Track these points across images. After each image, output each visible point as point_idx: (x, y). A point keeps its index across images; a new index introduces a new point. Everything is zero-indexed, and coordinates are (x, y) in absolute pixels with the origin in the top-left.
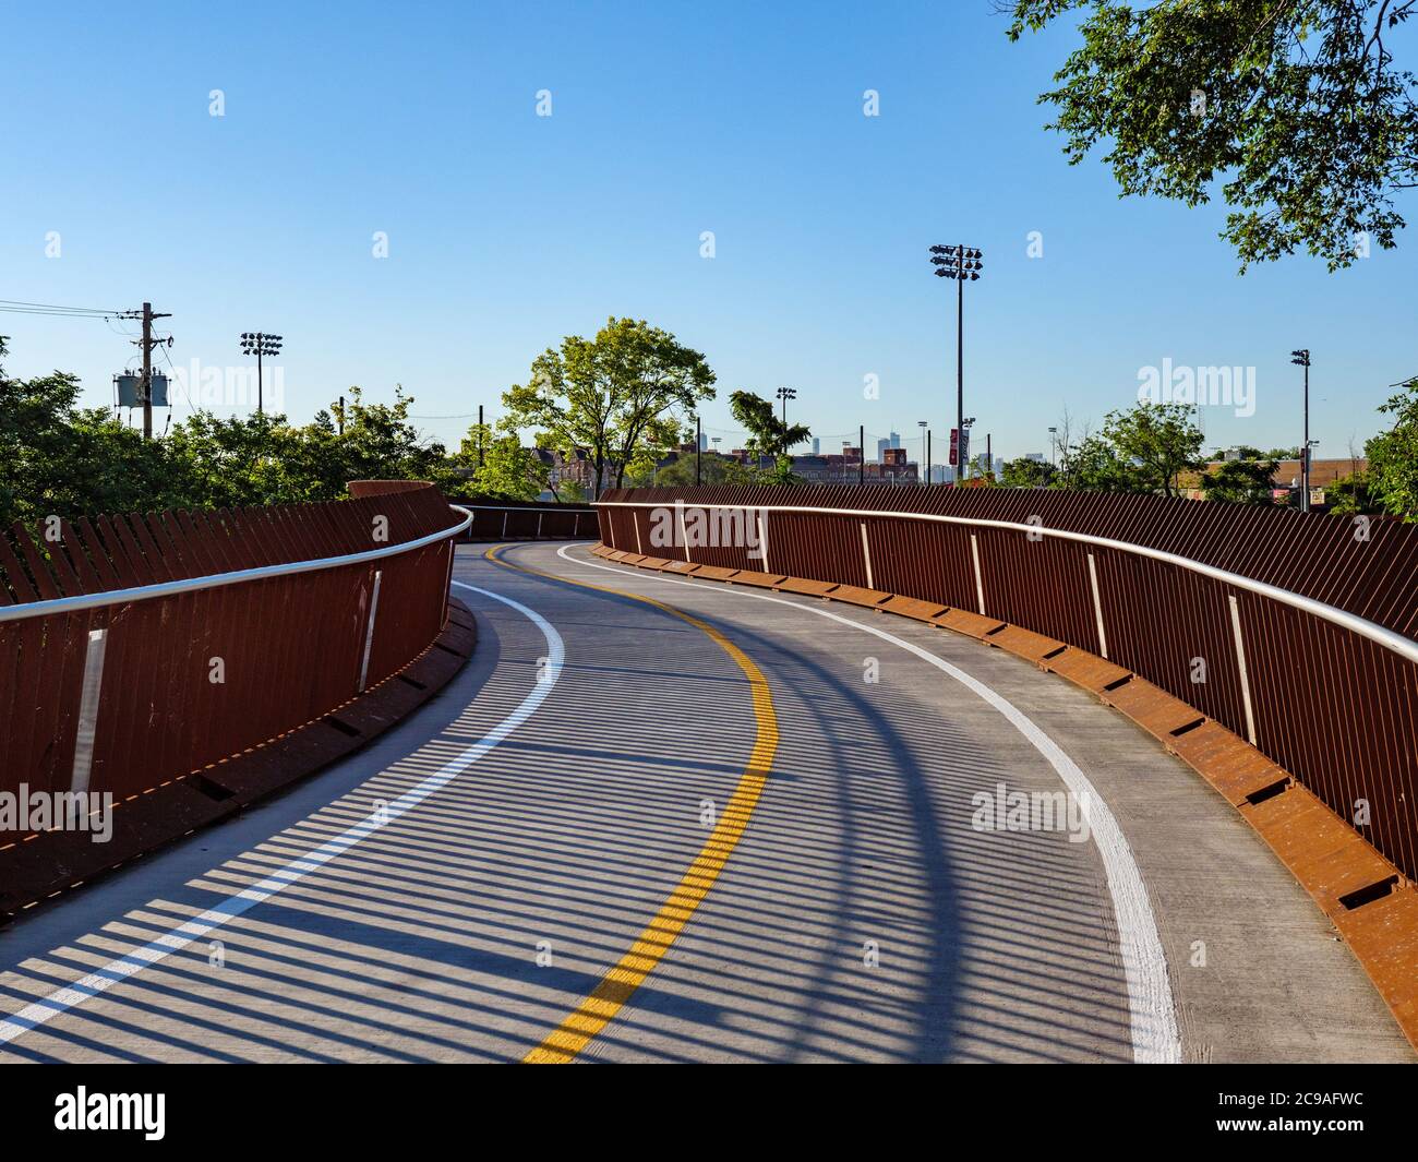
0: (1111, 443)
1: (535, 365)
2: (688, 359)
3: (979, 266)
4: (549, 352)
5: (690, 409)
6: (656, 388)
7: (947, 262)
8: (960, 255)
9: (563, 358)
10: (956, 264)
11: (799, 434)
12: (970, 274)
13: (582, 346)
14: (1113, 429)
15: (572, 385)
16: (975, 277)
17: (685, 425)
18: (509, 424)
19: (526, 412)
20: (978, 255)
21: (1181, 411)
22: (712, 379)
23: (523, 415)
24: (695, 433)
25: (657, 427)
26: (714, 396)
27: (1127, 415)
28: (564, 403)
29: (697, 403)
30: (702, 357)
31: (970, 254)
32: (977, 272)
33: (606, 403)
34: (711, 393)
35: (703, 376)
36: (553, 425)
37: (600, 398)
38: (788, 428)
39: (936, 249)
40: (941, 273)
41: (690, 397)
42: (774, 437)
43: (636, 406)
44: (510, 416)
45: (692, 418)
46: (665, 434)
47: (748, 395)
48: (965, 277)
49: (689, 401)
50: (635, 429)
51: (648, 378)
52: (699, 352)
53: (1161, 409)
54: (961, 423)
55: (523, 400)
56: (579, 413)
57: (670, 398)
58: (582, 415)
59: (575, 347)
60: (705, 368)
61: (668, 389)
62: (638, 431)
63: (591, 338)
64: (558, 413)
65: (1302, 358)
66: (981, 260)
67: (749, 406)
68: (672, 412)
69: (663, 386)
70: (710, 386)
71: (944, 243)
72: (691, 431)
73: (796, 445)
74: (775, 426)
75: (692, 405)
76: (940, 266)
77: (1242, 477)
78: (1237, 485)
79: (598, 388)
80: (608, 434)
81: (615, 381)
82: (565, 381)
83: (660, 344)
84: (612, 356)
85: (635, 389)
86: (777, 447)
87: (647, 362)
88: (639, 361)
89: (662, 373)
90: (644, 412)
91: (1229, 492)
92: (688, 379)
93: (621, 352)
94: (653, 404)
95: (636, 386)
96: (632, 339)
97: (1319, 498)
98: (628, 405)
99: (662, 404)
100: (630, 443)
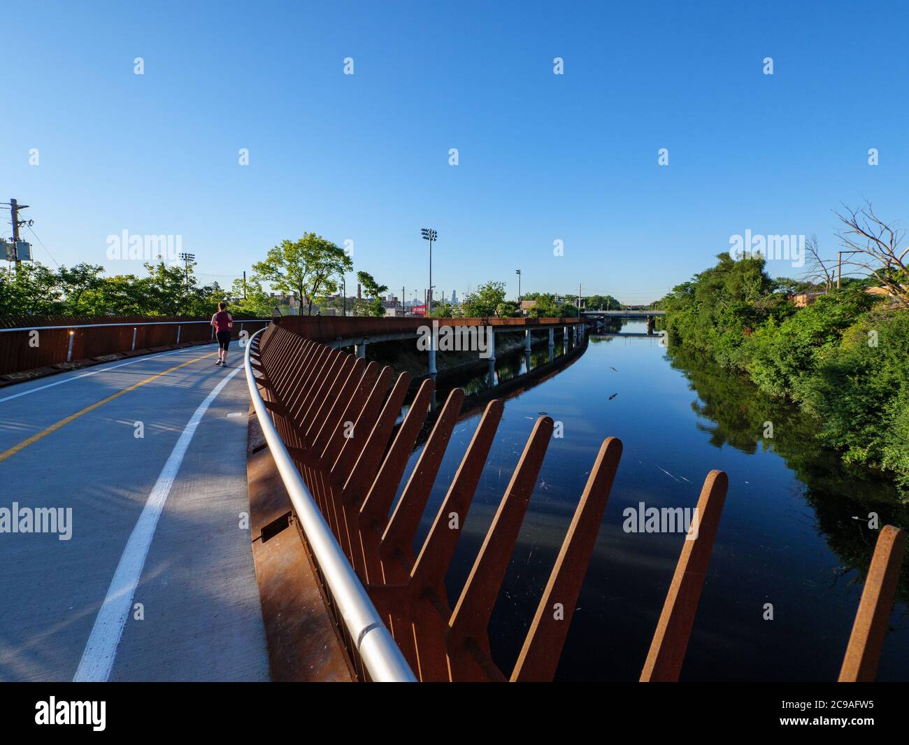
0: (479, 295)
1: (269, 253)
2: (340, 253)
3: (436, 236)
4: (276, 247)
5: (342, 275)
6: (326, 266)
7: (427, 234)
8: (431, 232)
9: (282, 249)
10: (429, 235)
11: (383, 289)
12: (433, 239)
13: (291, 244)
14: (481, 290)
15: (288, 263)
16: (435, 240)
17: (340, 282)
18: (255, 279)
19: (265, 274)
20: (436, 233)
21: (501, 285)
22: (351, 263)
23: (263, 275)
25: (328, 284)
27: (485, 286)
28: (284, 271)
29: (345, 272)
30: (346, 253)
31: (434, 233)
33: (304, 271)
34: (351, 269)
35: (347, 261)
36: (278, 281)
37: (301, 269)
38: (379, 286)
39: (423, 230)
40: (424, 238)
41: (342, 270)
42: (374, 289)
43: (317, 273)
44: (256, 275)
45: (343, 280)
46: (332, 287)
47: (364, 273)
48: (431, 240)
49: (341, 271)
50: (317, 284)
51: (322, 261)
52: (345, 250)
53: (495, 284)
54: (431, 288)
55: (264, 268)
57: (333, 270)
58: (293, 277)
59: (288, 245)
60: (348, 258)
61: (331, 266)
62: (319, 284)
63: (295, 241)
64: (280, 275)
65: (518, 272)
67: (364, 277)
68: (334, 277)
69: (330, 265)
70: (350, 266)
71: (426, 228)
72: (342, 285)
73: (382, 293)
74: (375, 286)
75: (343, 274)
76: (424, 235)
77: (511, 306)
78: (510, 308)
79: (300, 265)
80: (305, 285)
81: (308, 262)
82: (284, 261)
83: (328, 246)
84: (305, 250)
85: (318, 266)
86: (376, 294)
87: (322, 253)
88: (319, 253)
89: (329, 260)
90: (321, 276)
91: (507, 311)
92: (341, 263)
93: (310, 248)
94: (325, 273)
95: (317, 264)
96: (315, 243)
97: (525, 312)
98: (314, 273)
99: (329, 272)
100: (315, 290)
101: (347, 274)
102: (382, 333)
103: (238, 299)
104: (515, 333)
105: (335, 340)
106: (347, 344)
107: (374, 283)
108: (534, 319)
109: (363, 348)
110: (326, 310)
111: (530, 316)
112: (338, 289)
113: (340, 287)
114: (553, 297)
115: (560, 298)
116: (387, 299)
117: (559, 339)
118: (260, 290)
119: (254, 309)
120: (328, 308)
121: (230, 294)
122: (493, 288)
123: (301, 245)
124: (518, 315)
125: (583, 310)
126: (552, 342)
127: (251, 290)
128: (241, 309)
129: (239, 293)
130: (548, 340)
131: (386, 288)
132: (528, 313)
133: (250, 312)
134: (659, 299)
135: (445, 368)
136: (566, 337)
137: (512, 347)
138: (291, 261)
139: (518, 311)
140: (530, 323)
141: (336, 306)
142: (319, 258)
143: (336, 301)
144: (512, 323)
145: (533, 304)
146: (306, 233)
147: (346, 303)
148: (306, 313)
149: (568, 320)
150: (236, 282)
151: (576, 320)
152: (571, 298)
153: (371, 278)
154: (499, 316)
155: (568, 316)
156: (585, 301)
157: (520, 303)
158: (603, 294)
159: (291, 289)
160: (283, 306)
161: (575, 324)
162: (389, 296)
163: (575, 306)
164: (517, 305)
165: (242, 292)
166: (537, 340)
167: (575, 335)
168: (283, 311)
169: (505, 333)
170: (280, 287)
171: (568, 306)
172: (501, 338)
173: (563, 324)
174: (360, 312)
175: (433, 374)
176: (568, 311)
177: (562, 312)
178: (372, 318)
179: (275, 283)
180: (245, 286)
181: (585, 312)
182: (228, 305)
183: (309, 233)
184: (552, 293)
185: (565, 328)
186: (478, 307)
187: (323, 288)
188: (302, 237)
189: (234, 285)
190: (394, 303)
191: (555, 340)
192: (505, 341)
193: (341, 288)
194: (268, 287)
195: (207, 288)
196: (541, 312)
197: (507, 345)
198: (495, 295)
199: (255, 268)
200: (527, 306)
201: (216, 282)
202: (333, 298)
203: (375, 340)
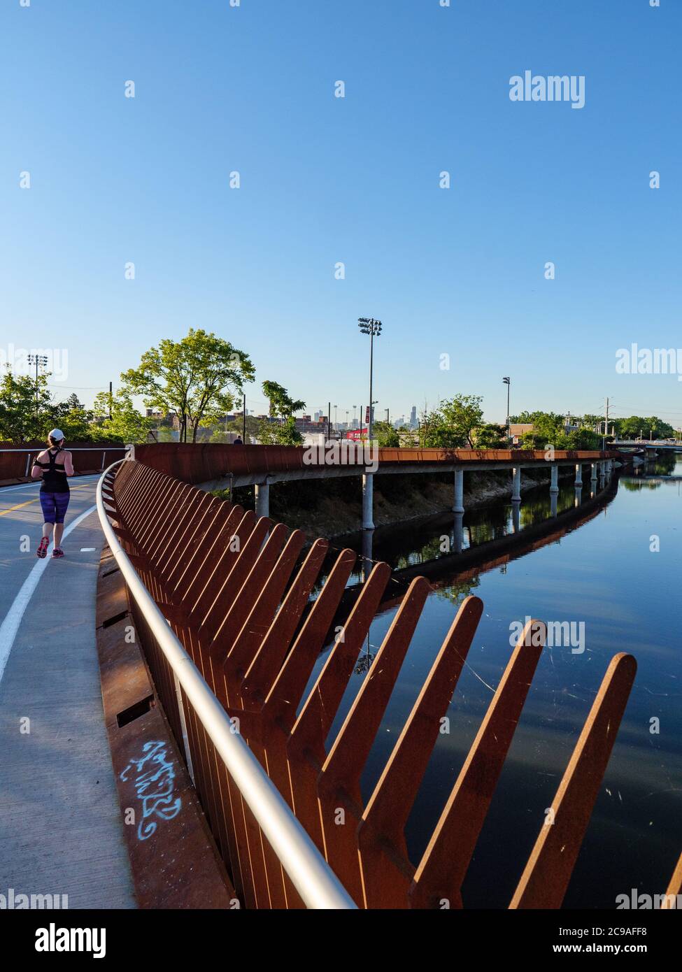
0: (442, 414)
1: (143, 357)
2: (238, 356)
3: (380, 329)
4: (153, 349)
5: (240, 387)
6: (219, 374)
7: (366, 326)
8: (372, 323)
9: (160, 352)
10: (370, 327)
11: (299, 405)
12: (376, 333)
13: (173, 345)
14: (445, 408)
15: (167, 371)
16: (379, 334)
17: (237, 396)
18: (123, 393)
19: (137, 385)
20: (380, 324)
21: (476, 400)
22: (253, 370)
23: (134, 388)
24: (243, 402)
25: (221, 399)
26: (254, 380)
27: (452, 402)
28: (162, 382)
29: (243, 383)
30: (247, 356)
31: (376, 323)
32: (380, 332)
33: (188, 382)
34: (252, 378)
35: (247, 368)
36: (153, 395)
37: (185, 379)
38: (293, 402)
39: (361, 320)
40: (363, 331)
41: (239, 379)
42: (286, 406)
43: (206, 384)
44: (125, 387)
45: (241, 393)
46: (226, 402)
47: (272, 383)
48: (373, 334)
49: (238, 381)
50: (206, 399)
51: (215, 368)
52: (245, 353)
53: (467, 399)
54: (371, 403)
55: (136, 378)
56: (172, 388)
57: (228, 380)
58: (175, 390)
59: (168, 346)
60: (249, 364)
61: (226, 374)
62: (208, 398)
63: (178, 341)
64: (157, 386)
65: (507, 381)
66: (381, 326)
67: (272, 389)
68: (229, 389)
69: (223, 372)
70: (252, 374)
71: (365, 317)
72: (240, 401)
73: (298, 411)
74: (288, 402)
75: (241, 384)
76: (363, 328)
77: (492, 431)
78: (491, 435)
79: (183, 373)
80: (190, 401)
81: (194, 368)
82: (162, 368)
83: (222, 347)
84: (191, 352)
85: (207, 374)
86: (288, 412)
87: (213, 357)
88: (209, 358)
89: (223, 366)
90: (211, 388)
91: (487, 439)
92: (238, 369)
93: (196, 350)
94: (217, 384)
95: (206, 372)
96: (203, 343)
97: (516, 441)
98: (202, 384)
99: (223, 384)
100: (202, 407)
101: (247, 386)
102: (291, 468)
103: (102, 418)
104: (498, 473)
105: (224, 476)
106: (243, 482)
107: (287, 397)
108: (528, 452)
109: (267, 489)
110: (223, 435)
111: (523, 448)
112: (235, 405)
113: (236, 403)
114: (560, 419)
115: (575, 420)
116: (313, 419)
117: (566, 483)
118: (130, 407)
119: (121, 433)
120: (226, 432)
121: (90, 413)
122: (464, 404)
123: (185, 346)
124: (502, 446)
125: (611, 439)
126: (555, 487)
127: (119, 407)
128: (106, 432)
129: (103, 411)
130: (550, 484)
131: (303, 404)
132: (521, 443)
133: (117, 437)
135: (386, 521)
136: (579, 481)
137: (492, 493)
138: (172, 368)
139: (503, 439)
140: (520, 457)
141: (237, 428)
142: (209, 364)
143: (238, 422)
144: (491, 456)
145: (528, 429)
146: (192, 330)
147: (248, 423)
148: (190, 440)
149: (582, 454)
150: (101, 396)
151: (596, 454)
152: (592, 420)
153: (283, 391)
154: (472, 446)
155: (585, 448)
156: (615, 425)
157: (507, 427)
159: (170, 405)
160: (163, 428)
161: (593, 460)
162: (317, 414)
163: (600, 433)
164: (502, 431)
165: (107, 410)
166: (534, 483)
167: (594, 476)
168: (163, 436)
169: (484, 471)
170: (157, 403)
171: (585, 433)
172: (476, 479)
173: (573, 459)
174: (274, 438)
175: (368, 529)
176: (585, 440)
177: (576, 441)
178: (283, 446)
179: (150, 398)
180: (111, 401)
181: (614, 442)
182: (89, 428)
183: (196, 330)
184: (557, 413)
185: (577, 466)
186: (440, 433)
187: (214, 404)
188: (186, 335)
189: (97, 400)
190: (324, 425)
191: (560, 483)
192: (483, 485)
193: (238, 404)
194: (140, 404)
195: (63, 406)
196: (540, 442)
197: (484, 491)
198: (468, 416)
199: (125, 377)
200: (517, 432)
201: (74, 395)
202: (233, 417)
203: (286, 478)
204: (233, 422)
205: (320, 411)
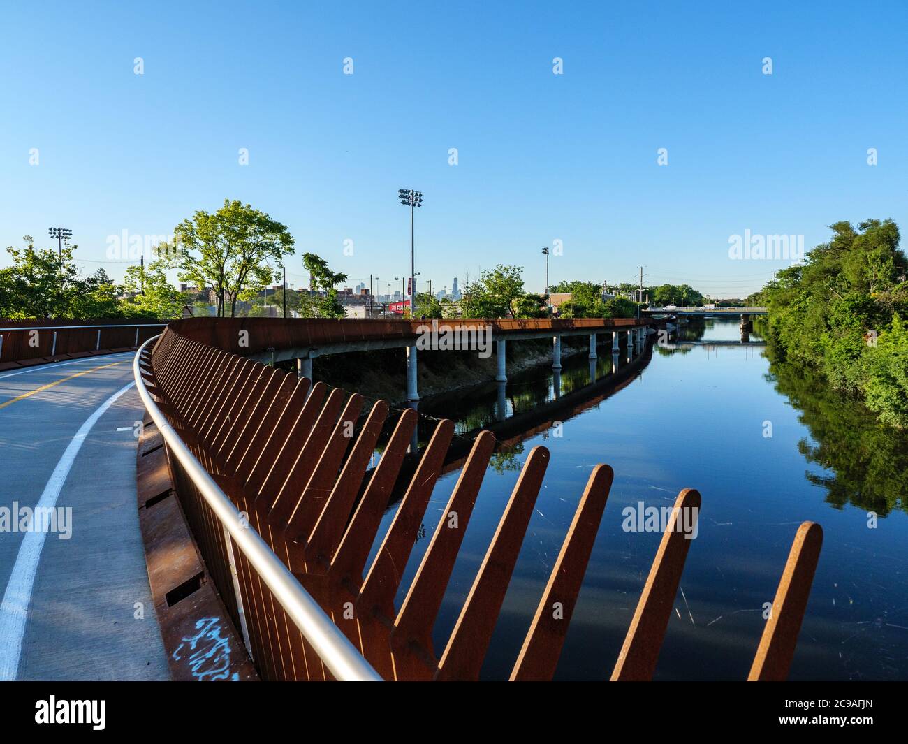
0: (484, 285)
1: (176, 229)
2: (277, 228)
3: (421, 201)
4: (186, 221)
5: (279, 260)
6: (257, 246)
7: (406, 197)
8: (412, 194)
9: (195, 225)
10: (410, 198)
11: (341, 278)
12: (417, 204)
13: (208, 217)
14: (486, 279)
15: (202, 243)
16: (419, 206)
17: (276, 269)
18: (155, 267)
19: (169, 259)
20: (421, 195)
21: (516, 270)
22: (292, 242)
23: (167, 261)
24: (282, 275)
25: (259, 272)
26: (294, 252)
27: (493, 272)
28: (197, 254)
29: (283, 256)
30: (286, 228)
31: (417, 195)
32: (420, 203)
33: (225, 255)
34: (292, 251)
35: (287, 240)
36: (188, 268)
37: (222, 252)
38: (334, 275)
39: (402, 191)
40: (404, 203)
41: (279, 252)
42: (327, 279)
43: (244, 257)
44: (158, 261)
45: (280, 266)
46: (265, 276)
47: (313, 255)
48: (414, 205)
49: (277, 253)
50: (244, 272)
51: (251, 240)
52: (284, 225)
53: (508, 270)
54: (413, 275)
55: (168, 251)
56: (208, 262)
57: (266, 253)
58: (211, 263)
59: (203, 217)
60: (288, 236)
61: (264, 247)
62: (246, 273)
63: (212, 213)
64: (192, 260)
65: (546, 251)
66: (422, 198)
67: (313, 261)
68: (267, 261)
69: (261, 245)
70: (291, 247)
71: (405, 189)
72: (280, 274)
73: (339, 284)
74: (329, 274)
75: (280, 257)
76: (403, 199)
77: (533, 301)
78: (531, 305)
79: (219, 246)
80: (227, 274)
81: (230, 241)
82: (197, 240)
83: (259, 219)
84: (227, 224)
85: (244, 246)
86: (329, 285)
87: (251, 229)
88: (246, 229)
89: (261, 238)
90: (249, 261)
91: (528, 308)
92: (277, 241)
93: (233, 221)
94: (255, 257)
95: (244, 244)
96: (240, 214)
97: (555, 310)
98: (239, 257)
99: (261, 256)
100: (241, 280)
101: (286, 258)
102: (336, 341)
103: (133, 294)
104: (539, 341)
105: (265, 351)
106: (285, 357)
107: (327, 270)
108: (567, 320)
109: (310, 363)
110: (262, 309)
111: (563, 316)
112: (274, 279)
113: (276, 277)
114: (597, 288)
115: (611, 289)
116: (354, 292)
117: (604, 351)
118: (164, 281)
119: (154, 309)
120: (265, 307)
121: (121, 288)
122: (505, 274)
123: (220, 218)
124: (542, 315)
125: (645, 307)
126: (593, 354)
127: (152, 281)
128: (138, 308)
129: (135, 286)
130: (588, 351)
131: (345, 276)
132: (560, 312)
133: (150, 313)
134: (759, 290)
135: (431, 391)
136: (616, 347)
137: (534, 362)
138: (207, 241)
139: (544, 308)
140: (560, 326)
141: (277, 302)
142: (245, 236)
143: (278, 295)
144: (531, 326)
145: (567, 298)
146: (227, 201)
147: (289, 298)
148: (228, 314)
149: (618, 322)
150: (131, 270)
151: (631, 322)
152: (627, 289)
153: (323, 263)
154: (513, 316)
155: (621, 316)
156: (649, 293)
157: (547, 297)
158: (677, 283)
159: (206, 279)
160: (199, 303)
161: (629, 327)
162: (358, 287)
163: (635, 301)
164: (542, 300)
165: (139, 285)
166: (573, 351)
167: (630, 343)
168: (198, 311)
169: (525, 340)
170: (192, 277)
171: (621, 301)
172: (518, 348)
173: (609, 327)
174: (315, 311)
175: (413, 401)
176: (621, 308)
177: (613, 309)
178: (325, 319)
179: (185, 272)
180: (142, 275)
181: (648, 310)
182: (119, 303)
183: (232, 201)
184: (595, 282)
185: (614, 333)
186: (482, 304)
187: (252, 277)
188: (222, 207)
189: (128, 274)
190: (366, 297)
191: (598, 350)
192: (524, 354)
193: (278, 278)
195: (90, 280)
196: (578, 310)
197: (526, 359)
198: (510, 287)
199: (158, 250)
200: (557, 302)
201: (102, 270)
202: (272, 291)
203: (329, 352)
204: (272, 296)
205: (362, 283)
